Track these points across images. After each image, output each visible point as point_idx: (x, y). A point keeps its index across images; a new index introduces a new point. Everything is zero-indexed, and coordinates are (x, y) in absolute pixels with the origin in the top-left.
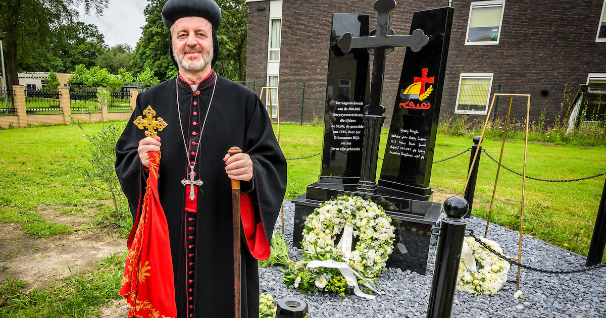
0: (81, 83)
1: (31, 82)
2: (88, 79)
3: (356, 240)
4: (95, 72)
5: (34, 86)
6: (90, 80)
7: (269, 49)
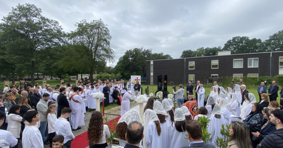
0: (101, 77)
1: (86, 77)
2: (103, 76)
3: (161, 95)
4: (105, 74)
5: (87, 78)
6: (104, 76)
7: (151, 70)
